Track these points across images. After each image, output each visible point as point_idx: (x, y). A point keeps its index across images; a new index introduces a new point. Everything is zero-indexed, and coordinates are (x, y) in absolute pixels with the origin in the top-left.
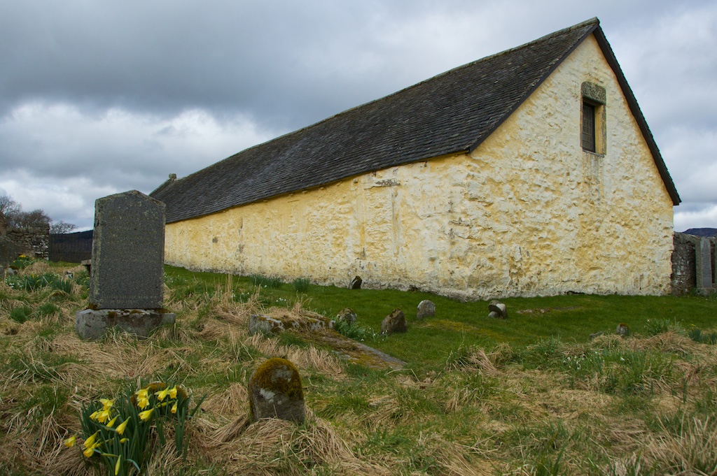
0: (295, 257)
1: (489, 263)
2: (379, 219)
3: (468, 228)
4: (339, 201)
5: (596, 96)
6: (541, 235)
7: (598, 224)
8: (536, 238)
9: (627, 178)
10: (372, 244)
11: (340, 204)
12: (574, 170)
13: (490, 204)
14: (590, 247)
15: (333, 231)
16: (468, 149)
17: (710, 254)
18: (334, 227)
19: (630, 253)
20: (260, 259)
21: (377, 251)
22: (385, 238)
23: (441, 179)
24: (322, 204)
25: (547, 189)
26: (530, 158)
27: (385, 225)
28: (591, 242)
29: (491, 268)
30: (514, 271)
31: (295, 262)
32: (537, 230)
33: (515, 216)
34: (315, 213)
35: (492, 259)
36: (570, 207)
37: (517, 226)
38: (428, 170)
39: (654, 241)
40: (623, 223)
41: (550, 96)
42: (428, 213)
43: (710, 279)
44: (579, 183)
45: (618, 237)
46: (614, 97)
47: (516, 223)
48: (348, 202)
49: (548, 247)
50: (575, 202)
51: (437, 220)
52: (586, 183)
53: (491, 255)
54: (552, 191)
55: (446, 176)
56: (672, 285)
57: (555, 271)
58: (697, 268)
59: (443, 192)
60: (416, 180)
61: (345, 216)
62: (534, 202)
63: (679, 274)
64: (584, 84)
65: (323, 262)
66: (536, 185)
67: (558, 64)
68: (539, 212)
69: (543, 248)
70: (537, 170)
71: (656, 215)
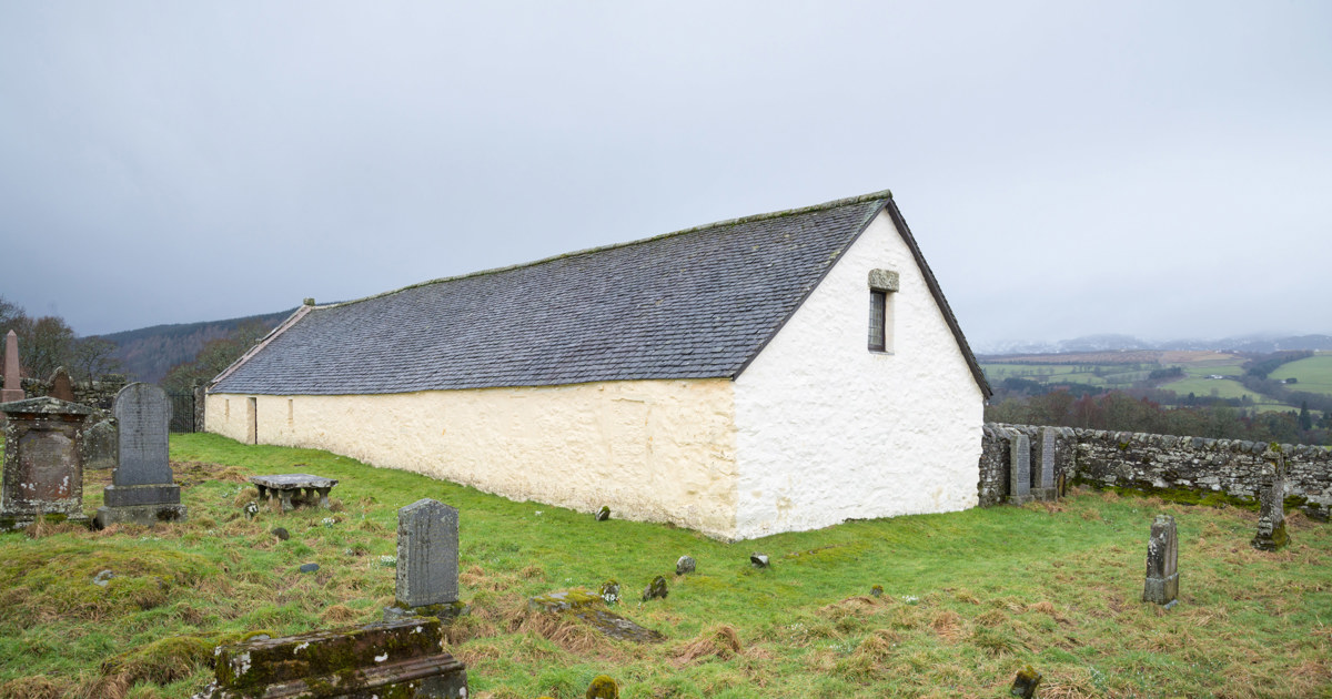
0: (522, 467)
1: (754, 500)
2: (629, 438)
3: (730, 463)
4: (580, 408)
5: (887, 285)
6: (814, 459)
7: (885, 436)
8: (809, 464)
9: (922, 375)
10: (621, 466)
11: (581, 412)
12: (856, 377)
13: (756, 433)
14: (875, 464)
15: (571, 443)
16: (733, 376)
17: (1028, 454)
18: (572, 438)
19: (925, 464)
20: (472, 463)
21: (627, 475)
22: (636, 461)
23: (702, 404)
24: (557, 408)
25: (822, 405)
26: (803, 373)
27: (637, 446)
28: (876, 458)
29: (757, 504)
30: (783, 503)
31: (522, 473)
32: (810, 454)
33: (785, 441)
34: (548, 417)
35: (757, 495)
36: (850, 421)
37: (788, 452)
38: (686, 391)
39: (957, 447)
40: (917, 430)
41: (830, 295)
42: (687, 441)
43: (1028, 483)
44: (862, 392)
45: (910, 448)
46: (910, 280)
47: (785, 449)
48: (590, 411)
49: (822, 471)
50: (857, 415)
51: (696, 450)
52: (871, 390)
53: (757, 489)
54: (830, 406)
55: (708, 402)
56: (980, 495)
57: (831, 497)
58: (1012, 472)
59: (704, 420)
60: (673, 401)
61: (587, 427)
62: (807, 423)
63: (989, 480)
64: (871, 273)
65: (559, 479)
66: (810, 403)
67: (839, 256)
68: (813, 432)
69: (815, 473)
70: (811, 385)
71: (960, 414)
